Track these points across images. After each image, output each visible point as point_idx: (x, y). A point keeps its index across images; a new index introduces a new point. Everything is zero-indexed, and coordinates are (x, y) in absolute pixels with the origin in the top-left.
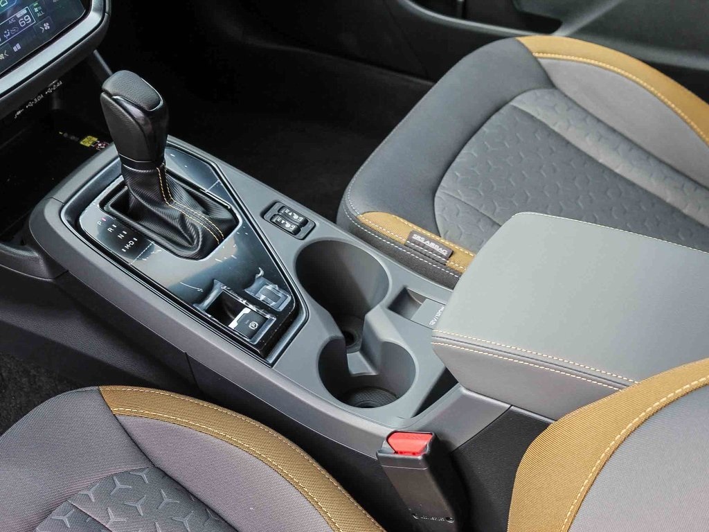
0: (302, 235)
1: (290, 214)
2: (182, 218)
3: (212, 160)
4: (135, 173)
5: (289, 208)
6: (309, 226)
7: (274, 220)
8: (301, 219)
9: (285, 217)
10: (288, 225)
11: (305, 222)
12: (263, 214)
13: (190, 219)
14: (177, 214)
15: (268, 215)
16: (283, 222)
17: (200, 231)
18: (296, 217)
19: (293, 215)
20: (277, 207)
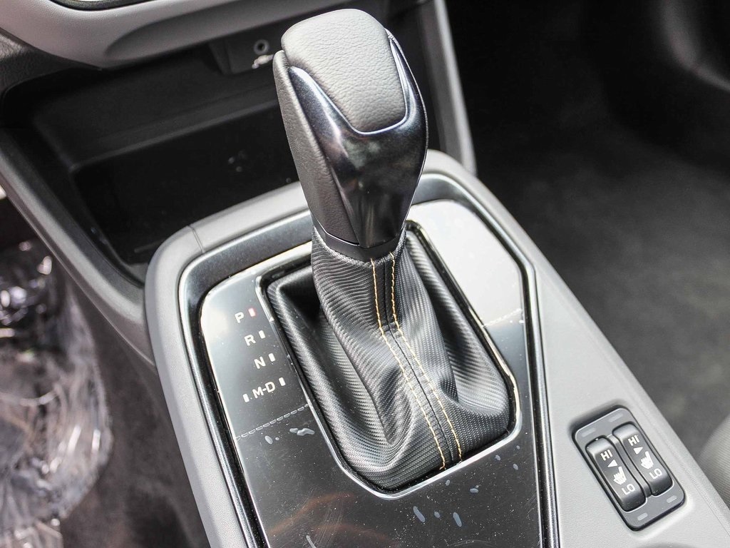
0: (641, 516)
1: (637, 450)
2: (391, 379)
3: (533, 260)
4: (332, 259)
5: (643, 435)
6: (670, 498)
7: (594, 451)
8: (658, 474)
9: (623, 452)
10: (620, 478)
11: (664, 485)
12: (575, 427)
13: (407, 386)
14: (385, 365)
15: (585, 433)
16: (613, 464)
17: (413, 420)
18: (647, 462)
19: (642, 455)
20: (616, 417)
